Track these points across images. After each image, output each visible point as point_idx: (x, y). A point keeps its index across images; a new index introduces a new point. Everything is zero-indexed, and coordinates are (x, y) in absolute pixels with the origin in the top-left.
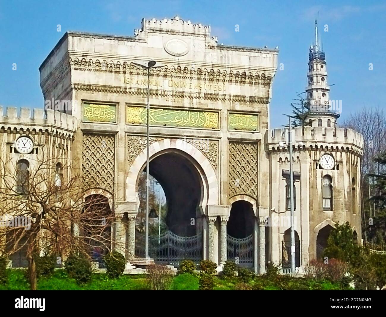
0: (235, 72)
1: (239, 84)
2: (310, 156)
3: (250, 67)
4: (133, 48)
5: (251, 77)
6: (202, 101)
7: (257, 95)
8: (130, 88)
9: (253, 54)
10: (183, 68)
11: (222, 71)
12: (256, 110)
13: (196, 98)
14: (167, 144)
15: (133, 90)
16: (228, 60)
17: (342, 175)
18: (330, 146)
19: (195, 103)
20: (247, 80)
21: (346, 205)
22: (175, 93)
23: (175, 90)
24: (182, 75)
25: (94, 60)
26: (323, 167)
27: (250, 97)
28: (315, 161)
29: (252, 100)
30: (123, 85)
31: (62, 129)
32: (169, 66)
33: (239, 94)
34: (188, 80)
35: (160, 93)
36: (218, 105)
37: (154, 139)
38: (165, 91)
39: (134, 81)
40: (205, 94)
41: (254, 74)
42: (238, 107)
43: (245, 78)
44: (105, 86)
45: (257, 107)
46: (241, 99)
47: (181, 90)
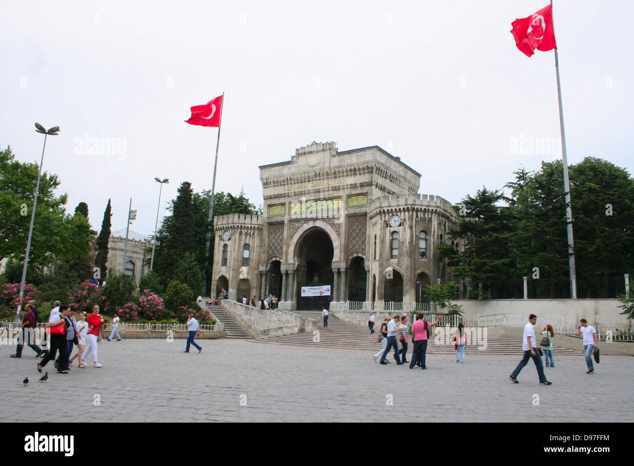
0: (349, 168)
1: (353, 176)
2: (381, 218)
3: (358, 163)
4: (290, 168)
5: (359, 170)
6: (331, 192)
7: (365, 181)
8: (291, 193)
9: (360, 154)
10: (318, 173)
11: (340, 170)
12: (365, 192)
13: (327, 191)
14: (311, 224)
16: (344, 161)
17: (405, 229)
18: (394, 209)
19: (327, 195)
20: (358, 172)
21: (407, 252)
22: (315, 191)
23: (314, 188)
24: (318, 178)
25: (272, 181)
26: (392, 225)
27: (361, 183)
28: (385, 221)
29: (362, 185)
30: (286, 192)
31: (247, 224)
32: (310, 174)
33: (353, 183)
34: (322, 181)
35: (306, 192)
36: (341, 193)
37: (303, 222)
38: (309, 191)
39: (293, 188)
40: (332, 187)
41: (361, 167)
42: (354, 192)
43: (356, 171)
44: (278, 195)
45: (365, 190)
46: (354, 186)
47: (318, 188)
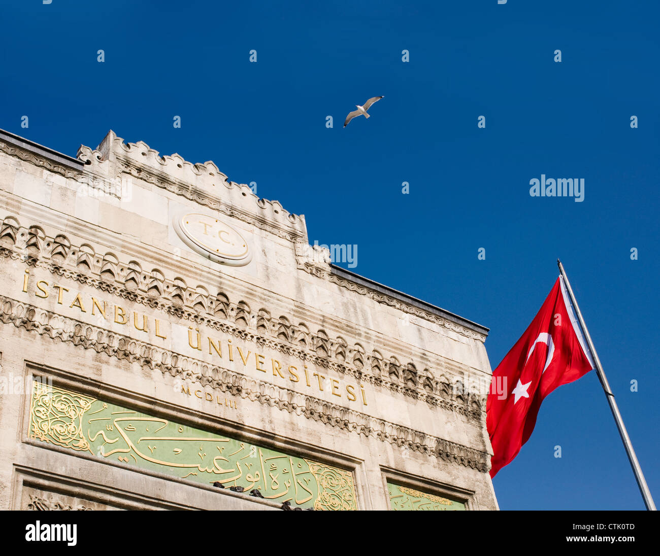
0: (387, 355)
3: (426, 353)
4: (69, 194)
5: (430, 382)
6: (301, 420)
7: (457, 440)
8: (50, 316)
9: (425, 324)
10: (234, 303)
12: (460, 483)
13: (281, 405)
15: (57, 325)
16: (365, 318)
19: (280, 422)
20: (422, 390)
22: (209, 374)
24: (230, 324)
27: (440, 441)
29: (444, 451)
30: (21, 298)
32: (191, 283)
33: (407, 424)
34: (251, 344)
35: (158, 358)
36: (351, 443)
38: (176, 356)
39: (68, 298)
40: (310, 400)
43: (416, 383)
45: (459, 475)
47: (232, 367)
